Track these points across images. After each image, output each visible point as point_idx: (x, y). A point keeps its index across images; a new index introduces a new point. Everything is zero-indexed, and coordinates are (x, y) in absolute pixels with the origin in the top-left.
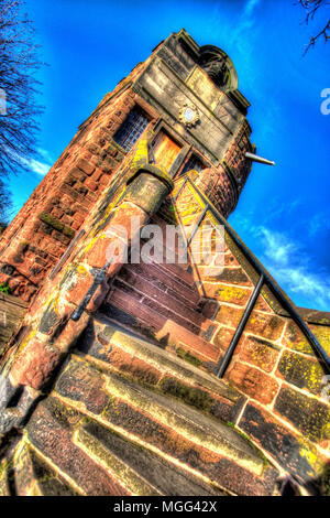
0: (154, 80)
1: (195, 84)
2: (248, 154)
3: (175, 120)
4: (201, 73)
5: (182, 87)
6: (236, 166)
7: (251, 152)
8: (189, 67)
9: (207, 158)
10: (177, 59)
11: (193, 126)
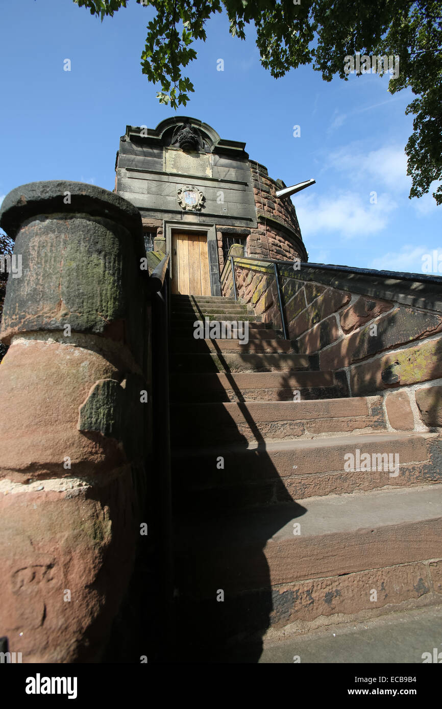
0: (132, 191)
1: (175, 166)
2: (279, 193)
3: (180, 213)
4: (175, 152)
5: (165, 178)
6: (276, 212)
7: (281, 189)
8: (160, 156)
9: (239, 226)
10: (141, 158)
11: (202, 206)
